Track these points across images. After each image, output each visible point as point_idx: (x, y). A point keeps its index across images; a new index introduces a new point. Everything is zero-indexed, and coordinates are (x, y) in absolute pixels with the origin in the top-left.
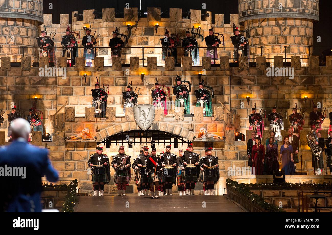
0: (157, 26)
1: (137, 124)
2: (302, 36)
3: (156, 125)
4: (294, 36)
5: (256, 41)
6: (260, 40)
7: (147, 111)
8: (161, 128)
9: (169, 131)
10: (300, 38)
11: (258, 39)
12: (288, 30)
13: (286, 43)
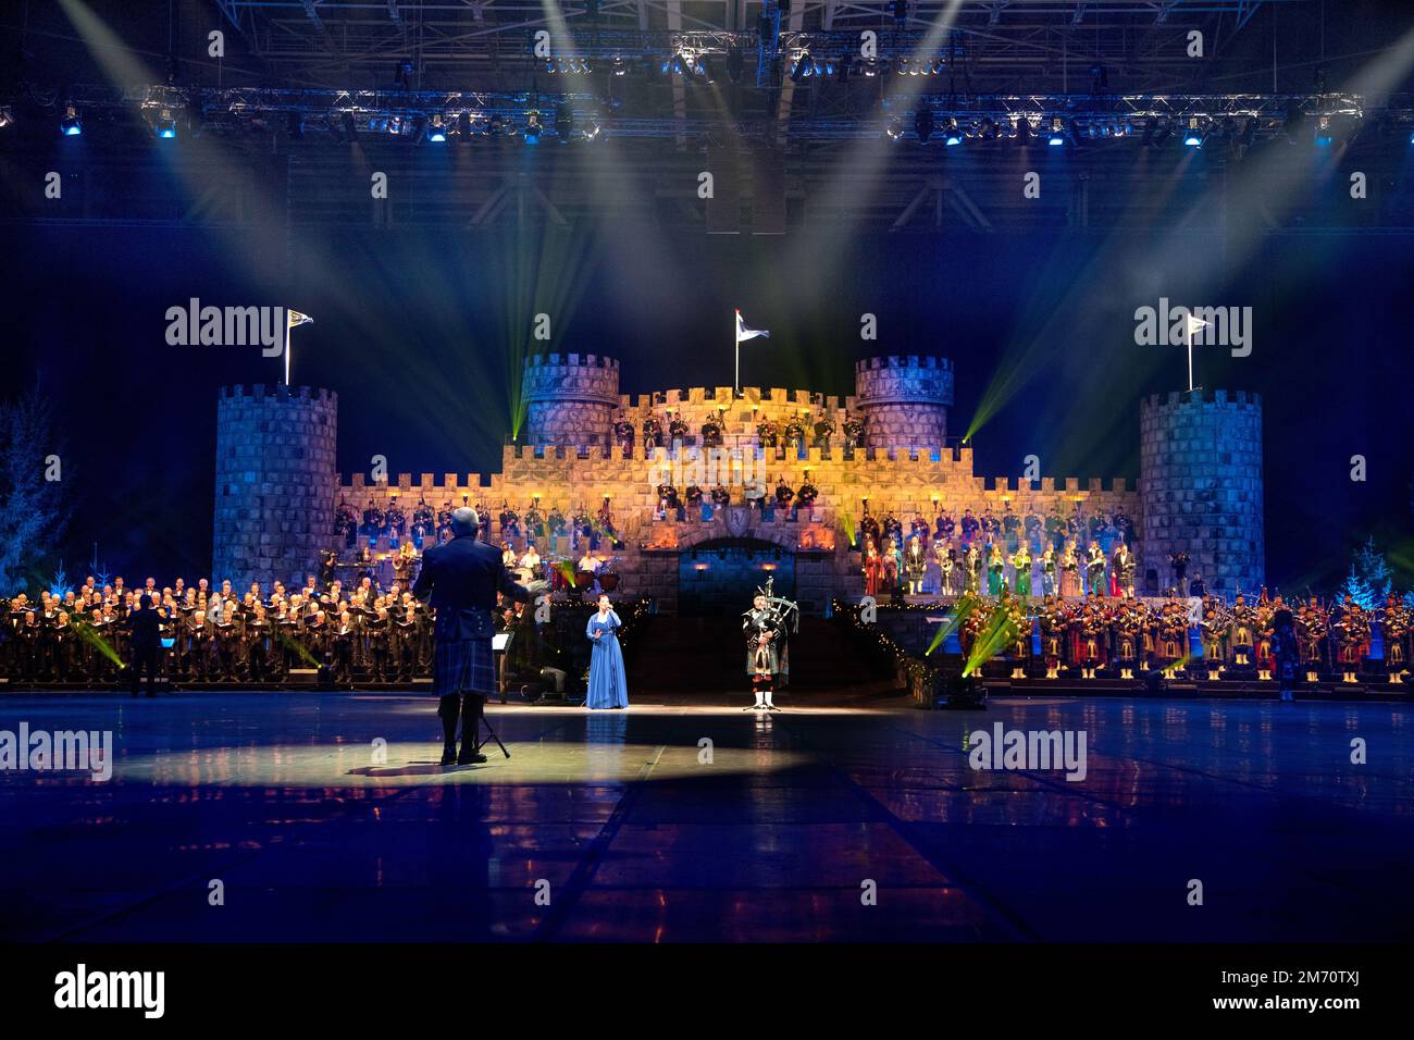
0: (755, 411)
1: (728, 530)
2: (932, 424)
3: (751, 532)
4: (923, 424)
5: (877, 429)
6: (881, 430)
7: (740, 514)
8: (758, 535)
9: (767, 538)
10: (930, 426)
11: (879, 428)
12: (915, 416)
13: (912, 432)
